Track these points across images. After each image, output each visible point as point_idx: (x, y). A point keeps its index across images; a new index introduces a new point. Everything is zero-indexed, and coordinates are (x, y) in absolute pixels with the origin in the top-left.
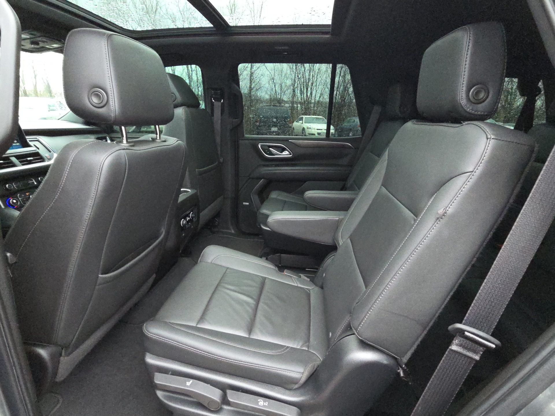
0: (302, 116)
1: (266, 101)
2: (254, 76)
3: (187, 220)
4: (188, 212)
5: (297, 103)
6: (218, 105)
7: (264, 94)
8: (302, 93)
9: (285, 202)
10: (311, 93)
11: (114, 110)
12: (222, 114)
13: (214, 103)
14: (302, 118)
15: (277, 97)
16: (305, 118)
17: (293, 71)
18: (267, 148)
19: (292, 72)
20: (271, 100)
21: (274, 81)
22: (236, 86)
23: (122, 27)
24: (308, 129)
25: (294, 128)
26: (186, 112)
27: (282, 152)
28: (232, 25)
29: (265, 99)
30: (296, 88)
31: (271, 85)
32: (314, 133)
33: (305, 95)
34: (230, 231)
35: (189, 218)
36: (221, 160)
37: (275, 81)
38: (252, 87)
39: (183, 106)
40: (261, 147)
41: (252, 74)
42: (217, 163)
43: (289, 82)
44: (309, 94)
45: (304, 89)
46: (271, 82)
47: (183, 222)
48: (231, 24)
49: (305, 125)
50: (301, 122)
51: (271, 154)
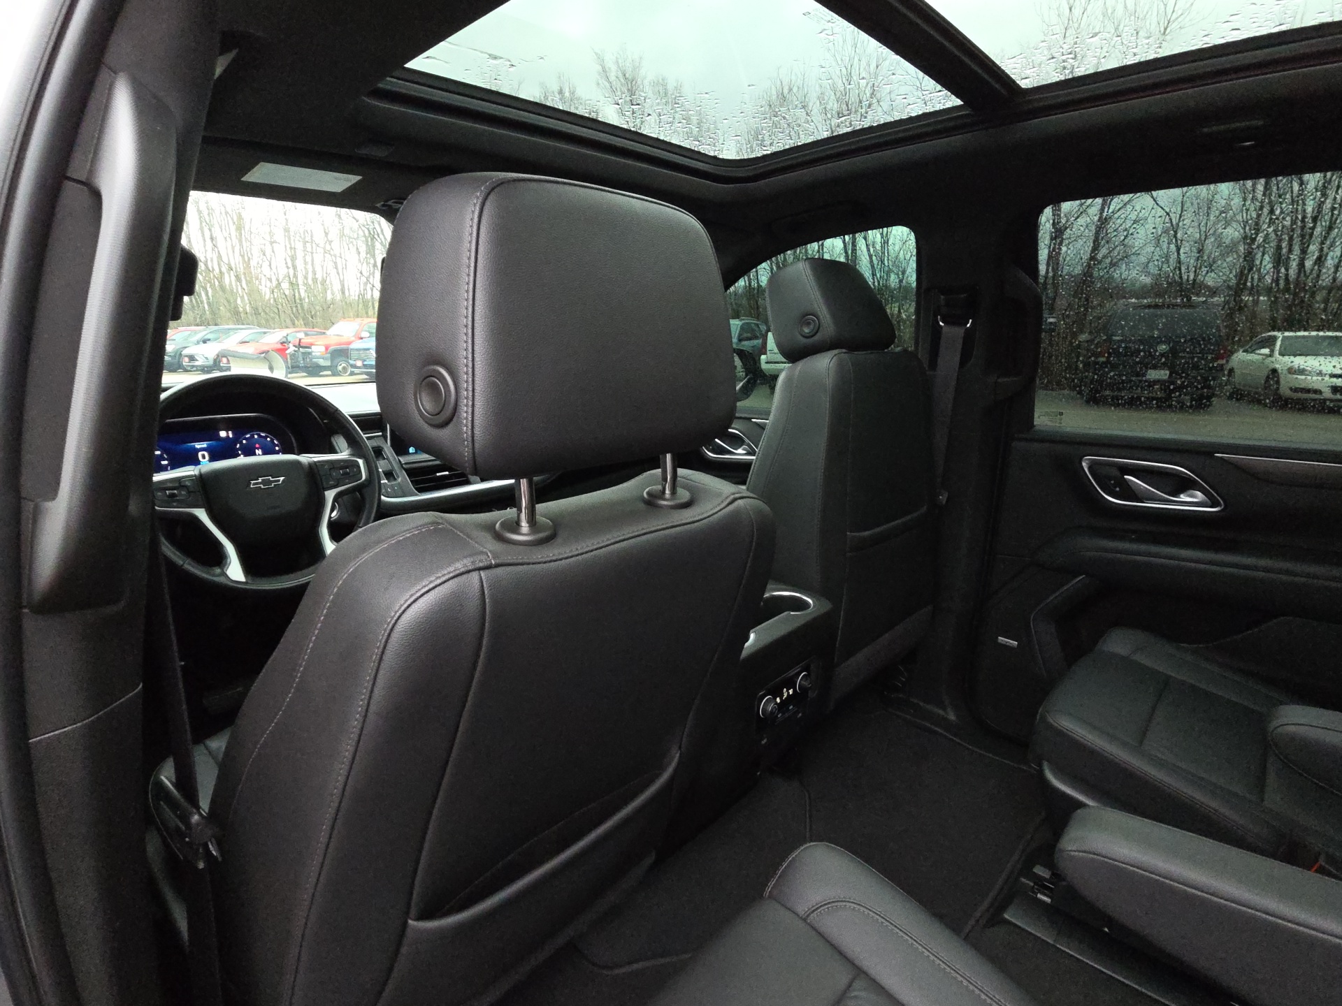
0: (1275, 333)
1: (1143, 292)
2: (1111, 226)
3: (785, 695)
4: (792, 673)
5: (1254, 291)
6: (952, 334)
7: (1134, 274)
8: (1279, 260)
9: (1166, 683)
10: (1320, 261)
11: (470, 439)
12: (963, 363)
13: (943, 328)
14: (1275, 338)
15: (1181, 277)
16: (1285, 338)
17: (1254, 199)
18: (1115, 472)
19: (1248, 203)
20: (1156, 290)
21: (1175, 236)
22: (1022, 275)
23: (715, 158)
24: (1290, 373)
25: (1231, 371)
26: (841, 365)
27: (1176, 494)
28: (1030, 86)
29: (1137, 285)
30: (1258, 247)
31: (1165, 246)
32: (1316, 387)
33: (1294, 265)
34: (941, 712)
35: (791, 692)
36: (943, 498)
37: (1179, 235)
38: (1099, 256)
39: (836, 348)
40: (1090, 468)
41: (1103, 222)
42: (924, 509)
43: (1232, 233)
44: (1308, 264)
45: (1290, 251)
46: (1164, 239)
47: (767, 704)
48: (1024, 84)
49: (1283, 362)
50: (1266, 351)
51: (1128, 492)
